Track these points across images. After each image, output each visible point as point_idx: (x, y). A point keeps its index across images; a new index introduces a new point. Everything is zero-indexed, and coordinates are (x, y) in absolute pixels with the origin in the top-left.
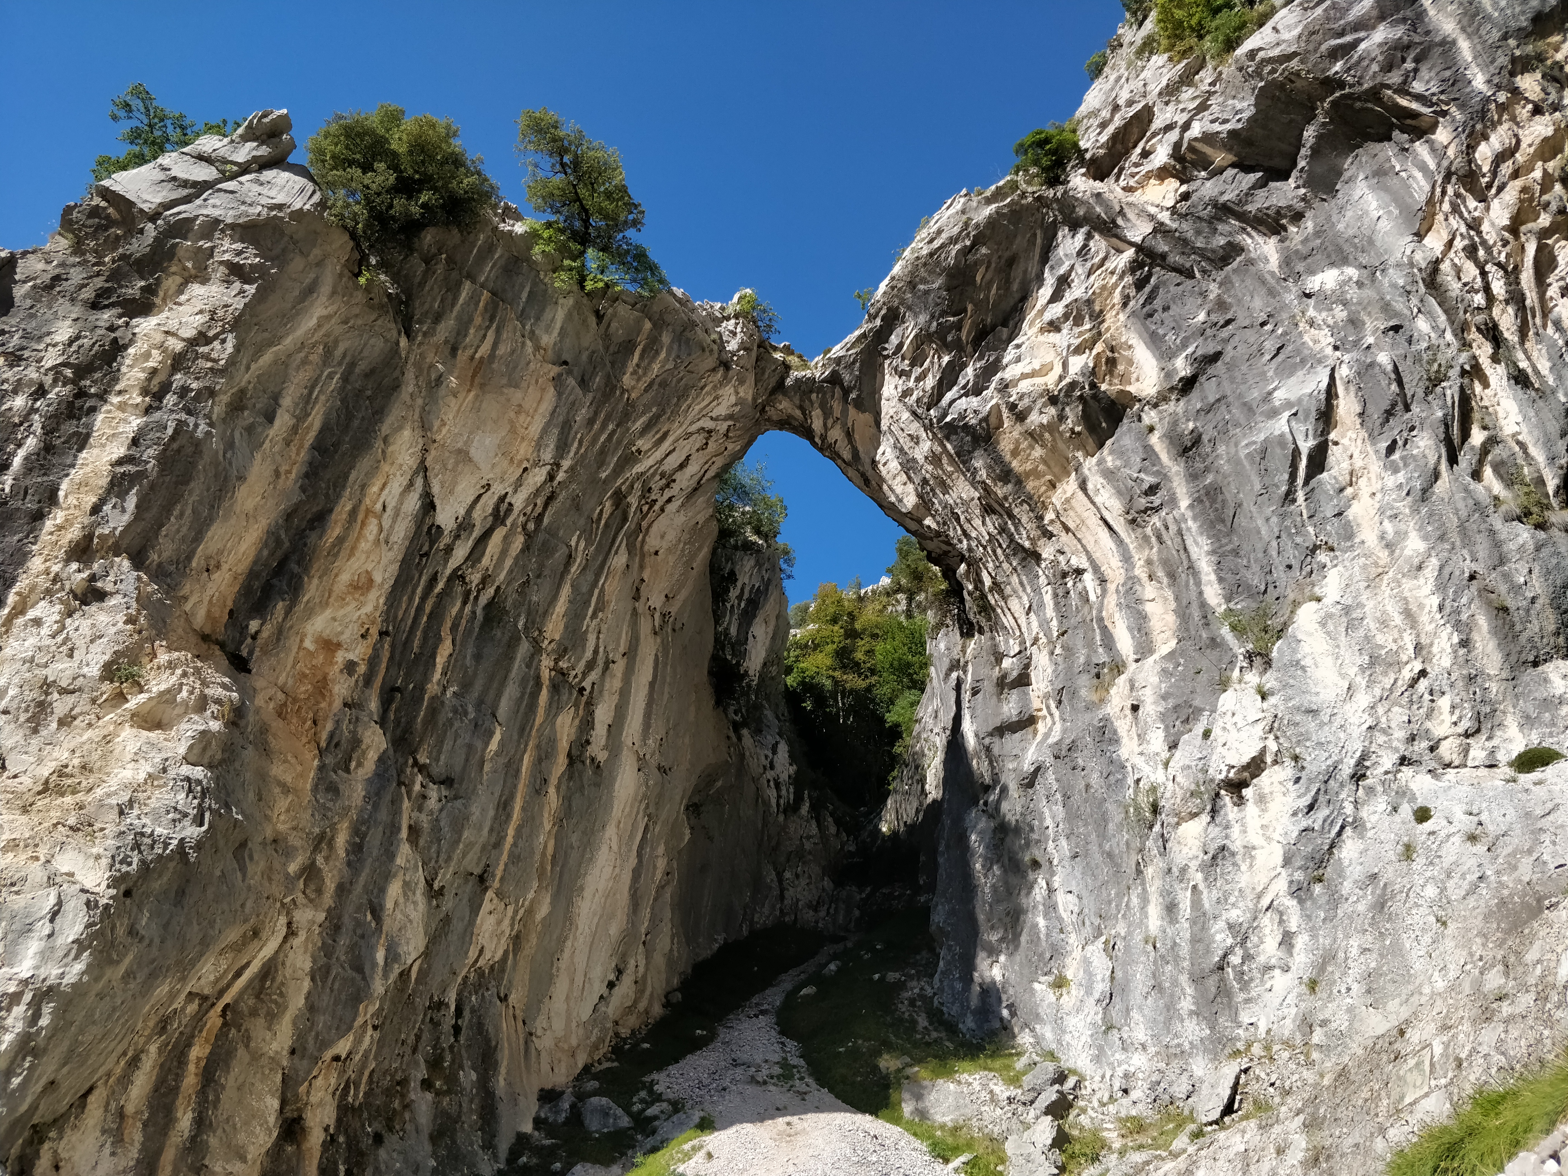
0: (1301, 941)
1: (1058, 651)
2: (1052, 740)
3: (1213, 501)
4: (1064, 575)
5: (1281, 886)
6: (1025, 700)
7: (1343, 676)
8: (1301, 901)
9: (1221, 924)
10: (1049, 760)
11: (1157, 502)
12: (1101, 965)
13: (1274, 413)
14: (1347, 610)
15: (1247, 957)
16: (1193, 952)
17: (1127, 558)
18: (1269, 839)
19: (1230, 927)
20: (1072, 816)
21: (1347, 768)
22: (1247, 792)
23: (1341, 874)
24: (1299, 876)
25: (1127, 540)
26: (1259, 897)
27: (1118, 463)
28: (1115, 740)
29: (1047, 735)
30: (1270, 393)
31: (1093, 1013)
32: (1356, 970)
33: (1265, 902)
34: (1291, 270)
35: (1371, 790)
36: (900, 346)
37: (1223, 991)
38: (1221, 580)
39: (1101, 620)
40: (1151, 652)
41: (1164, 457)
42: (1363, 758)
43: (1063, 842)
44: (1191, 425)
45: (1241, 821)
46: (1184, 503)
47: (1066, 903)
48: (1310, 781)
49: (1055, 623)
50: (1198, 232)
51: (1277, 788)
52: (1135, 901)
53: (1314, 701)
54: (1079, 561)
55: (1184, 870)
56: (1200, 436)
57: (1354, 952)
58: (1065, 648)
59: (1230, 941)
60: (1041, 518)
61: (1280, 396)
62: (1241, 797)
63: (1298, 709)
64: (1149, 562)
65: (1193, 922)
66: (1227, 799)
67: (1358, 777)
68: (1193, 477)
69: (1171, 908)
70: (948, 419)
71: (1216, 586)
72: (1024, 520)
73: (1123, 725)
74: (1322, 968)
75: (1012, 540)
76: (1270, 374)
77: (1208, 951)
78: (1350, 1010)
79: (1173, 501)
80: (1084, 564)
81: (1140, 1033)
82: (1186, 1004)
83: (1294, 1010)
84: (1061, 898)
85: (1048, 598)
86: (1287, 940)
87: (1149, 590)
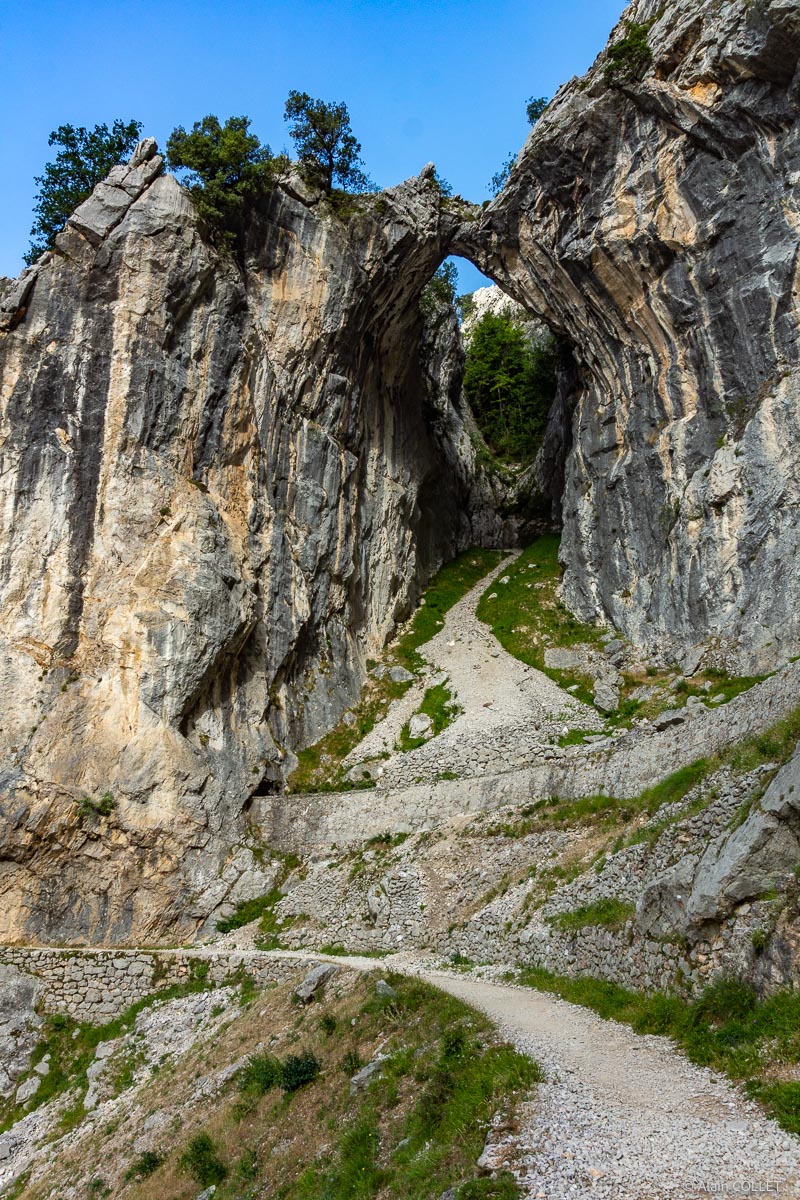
0: (742, 589)
1: (632, 406)
2: (626, 463)
3: (723, 324)
4: (637, 356)
5: (734, 561)
6: (612, 434)
7: (780, 446)
8: (744, 569)
9: (705, 578)
10: (624, 475)
11: (692, 319)
12: (647, 590)
13: (762, 270)
14: (787, 407)
15: (716, 595)
16: (690, 591)
17: (673, 352)
18: (731, 536)
19: (708, 580)
20: (636, 508)
21: (774, 501)
22: (725, 509)
23: (764, 556)
24: (744, 556)
25: (674, 339)
26: (725, 564)
27: (670, 291)
28: (660, 468)
29: (624, 458)
30: (761, 256)
31: (642, 614)
32: (762, 608)
33: (727, 568)
34: (782, 165)
35: (784, 514)
36: (533, 203)
37: (702, 611)
38: (723, 376)
39: (656, 391)
40: (684, 415)
41: (697, 290)
42: (784, 495)
43: (630, 522)
44: (714, 271)
45: (720, 525)
46: (707, 323)
47: (631, 553)
48: (755, 507)
49: (630, 387)
50: (727, 127)
51: (739, 508)
52: (665, 559)
53: (762, 461)
54: (646, 349)
55: (689, 548)
56: (718, 279)
57: (763, 599)
58: (637, 404)
59: (708, 587)
60: (623, 320)
61: (766, 258)
62: (720, 511)
63: (754, 464)
64: (685, 357)
65: (691, 576)
66: (713, 511)
67: (779, 505)
68: (713, 306)
69: (681, 568)
70: (565, 256)
71: (721, 380)
72: (613, 321)
73: (665, 460)
74: (748, 604)
75: (606, 333)
76: (763, 241)
77: (697, 592)
78: (756, 628)
79: (699, 321)
80: (648, 350)
81: (663, 627)
82: (685, 616)
83: (733, 623)
84: (628, 551)
85: (627, 370)
86: (735, 587)
87: (684, 376)
